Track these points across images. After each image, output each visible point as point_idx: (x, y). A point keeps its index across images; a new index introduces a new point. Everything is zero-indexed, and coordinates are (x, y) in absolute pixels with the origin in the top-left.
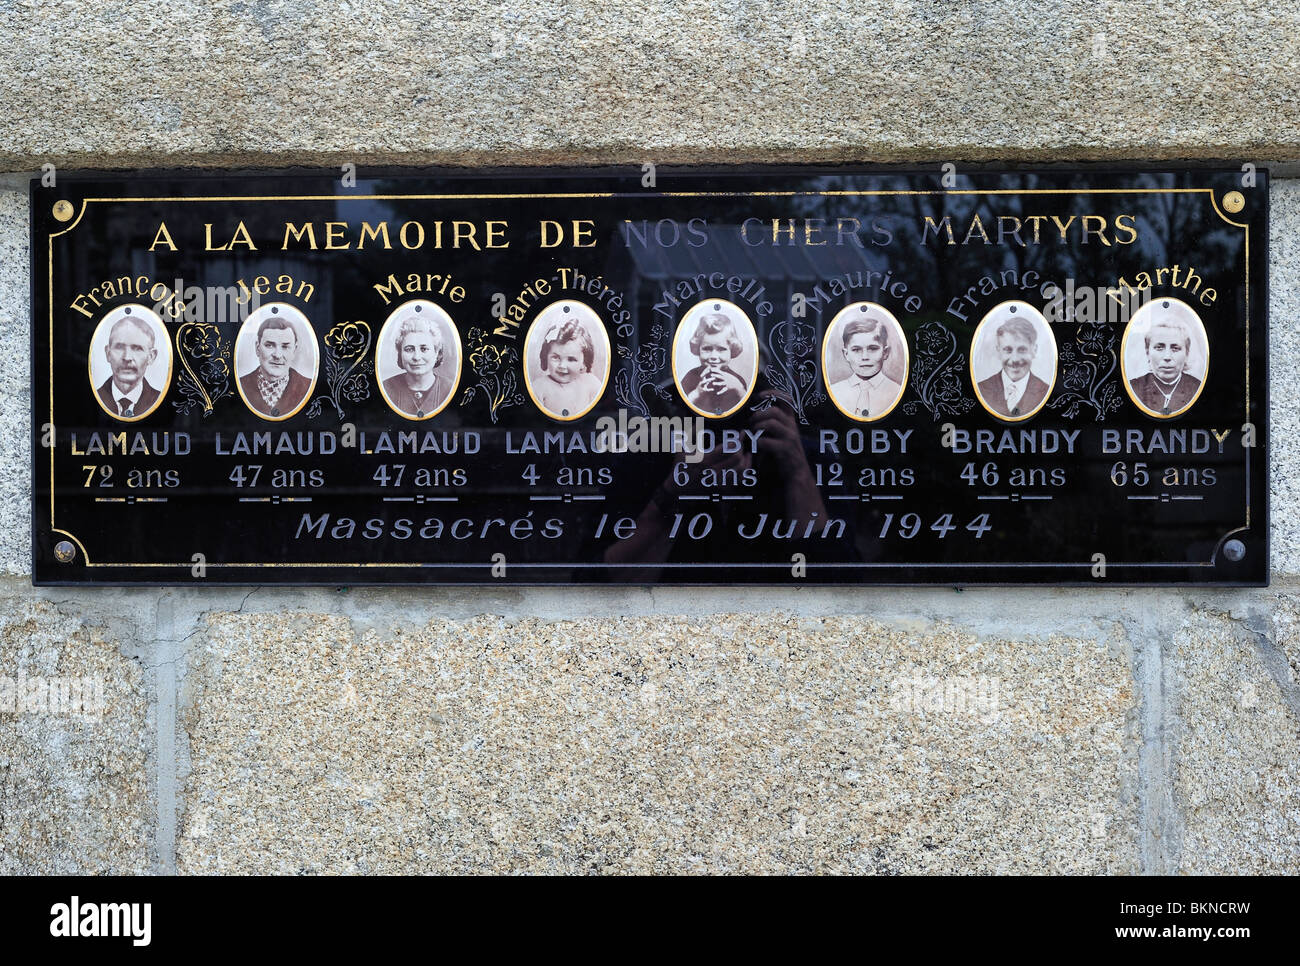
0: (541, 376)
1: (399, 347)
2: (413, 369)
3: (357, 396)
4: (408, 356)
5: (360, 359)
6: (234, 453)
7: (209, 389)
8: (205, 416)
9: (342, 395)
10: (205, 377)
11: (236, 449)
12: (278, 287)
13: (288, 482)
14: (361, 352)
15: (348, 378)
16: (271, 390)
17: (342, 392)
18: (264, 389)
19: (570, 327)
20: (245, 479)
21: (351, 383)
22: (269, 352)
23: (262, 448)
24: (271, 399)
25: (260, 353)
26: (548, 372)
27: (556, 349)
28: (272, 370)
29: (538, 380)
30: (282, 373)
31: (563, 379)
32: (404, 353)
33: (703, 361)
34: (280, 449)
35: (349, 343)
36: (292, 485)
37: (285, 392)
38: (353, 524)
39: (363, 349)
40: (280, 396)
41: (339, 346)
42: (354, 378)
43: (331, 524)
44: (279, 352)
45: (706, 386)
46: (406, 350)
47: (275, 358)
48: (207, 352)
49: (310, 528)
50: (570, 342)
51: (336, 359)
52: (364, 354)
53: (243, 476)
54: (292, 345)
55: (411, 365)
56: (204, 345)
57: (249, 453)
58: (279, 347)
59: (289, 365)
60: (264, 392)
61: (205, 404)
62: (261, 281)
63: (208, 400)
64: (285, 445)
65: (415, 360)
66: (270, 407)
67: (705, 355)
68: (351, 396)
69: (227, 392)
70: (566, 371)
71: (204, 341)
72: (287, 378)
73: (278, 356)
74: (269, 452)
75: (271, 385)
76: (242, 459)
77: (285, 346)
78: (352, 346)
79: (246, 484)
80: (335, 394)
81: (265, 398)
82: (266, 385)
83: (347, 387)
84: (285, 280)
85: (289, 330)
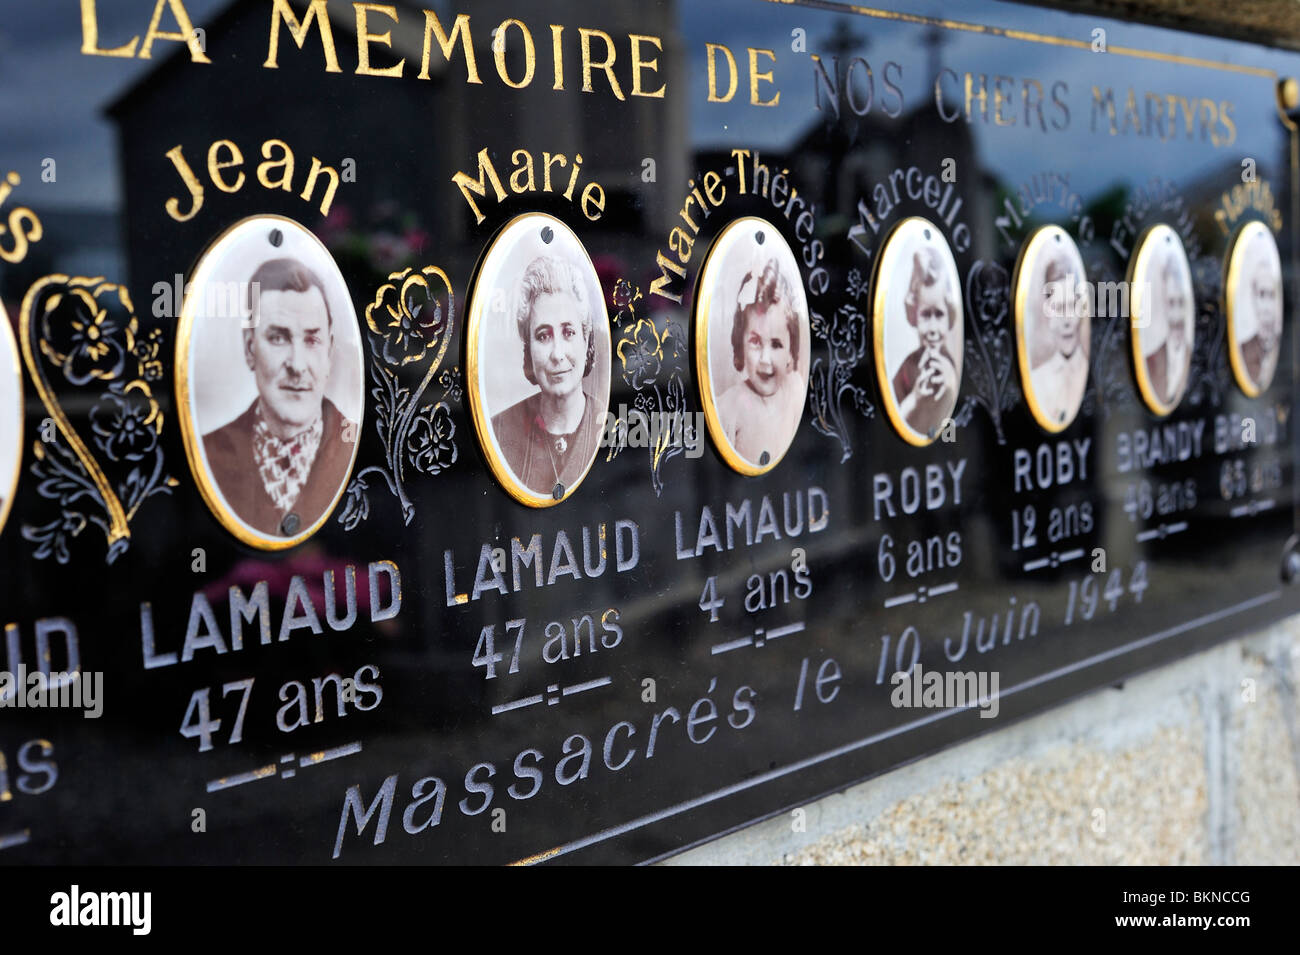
0: (734, 383)
1: (524, 329)
2: (552, 382)
3: (435, 462)
4: (542, 351)
5: (435, 366)
6: (187, 657)
7: (116, 474)
8: (111, 558)
9: (406, 461)
10: (104, 439)
11: (193, 643)
12: (262, 171)
13: (311, 714)
14: (438, 347)
15: (417, 413)
16: (285, 463)
17: (406, 451)
18: (270, 462)
19: (771, 274)
20: (215, 726)
21: (422, 427)
22: (275, 355)
23: (251, 630)
24: (284, 490)
25: (255, 360)
26: (744, 375)
27: (755, 323)
28: (287, 408)
29: (729, 392)
30: (304, 411)
31: (767, 387)
32: (535, 345)
33: (923, 337)
34: (289, 624)
35: (415, 324)
36: (319, 719)
37: (315, 467)
38: (440, 789)
39: (441, 337)
40: (303, 479)
41: (395, 331)
42: (427, 415)
43: (402, 798)
44: (302, 356)
45: (924, 386)
46: (539, 338)
47: (292, 373)
48: (106, 363)
49: (361, 824)
50: (773, 308)
51: (390, 367)
52: (443, 350)
53: (212, 718)
54: (323, 335)
55: (549, 374)
56: (94, 343)
57: (221, 650)
58: (298, 340)
59: (321, 391)
60: (269, 473)
61: (108, 520)
62: (224, 155)
63: (114, 508)
64: (299, 612)
65: (555, 362)
66: (280, 511)
67: (925, 325)
68: (424, 462)
69: (160, 482)
70: (769, 371)
71: (93, 333)
72: (319, 428)
73: (298, 366)
74: (266, 638)
75: (285, 451)
76: (209, 669)
77: (310, 337)
78: (421, 332)
79: (220, 738)
80: (393, 460)
81: (270, 487)
82: (273, 451)
83: (415, 440)
84: (277, 154)
85: (314, 291)
